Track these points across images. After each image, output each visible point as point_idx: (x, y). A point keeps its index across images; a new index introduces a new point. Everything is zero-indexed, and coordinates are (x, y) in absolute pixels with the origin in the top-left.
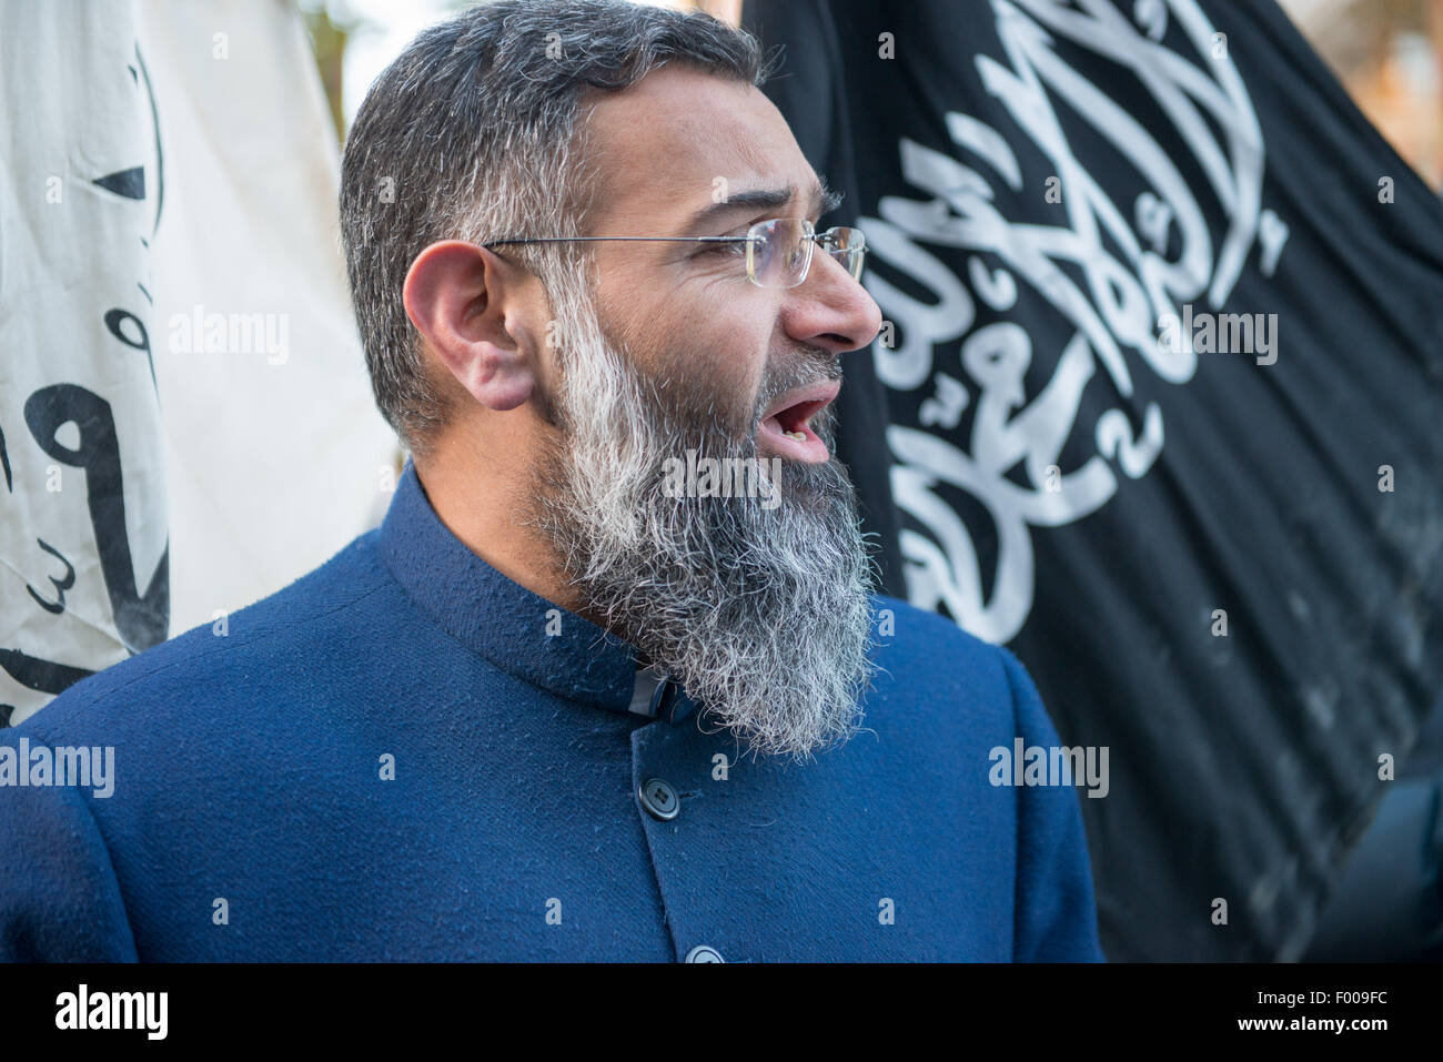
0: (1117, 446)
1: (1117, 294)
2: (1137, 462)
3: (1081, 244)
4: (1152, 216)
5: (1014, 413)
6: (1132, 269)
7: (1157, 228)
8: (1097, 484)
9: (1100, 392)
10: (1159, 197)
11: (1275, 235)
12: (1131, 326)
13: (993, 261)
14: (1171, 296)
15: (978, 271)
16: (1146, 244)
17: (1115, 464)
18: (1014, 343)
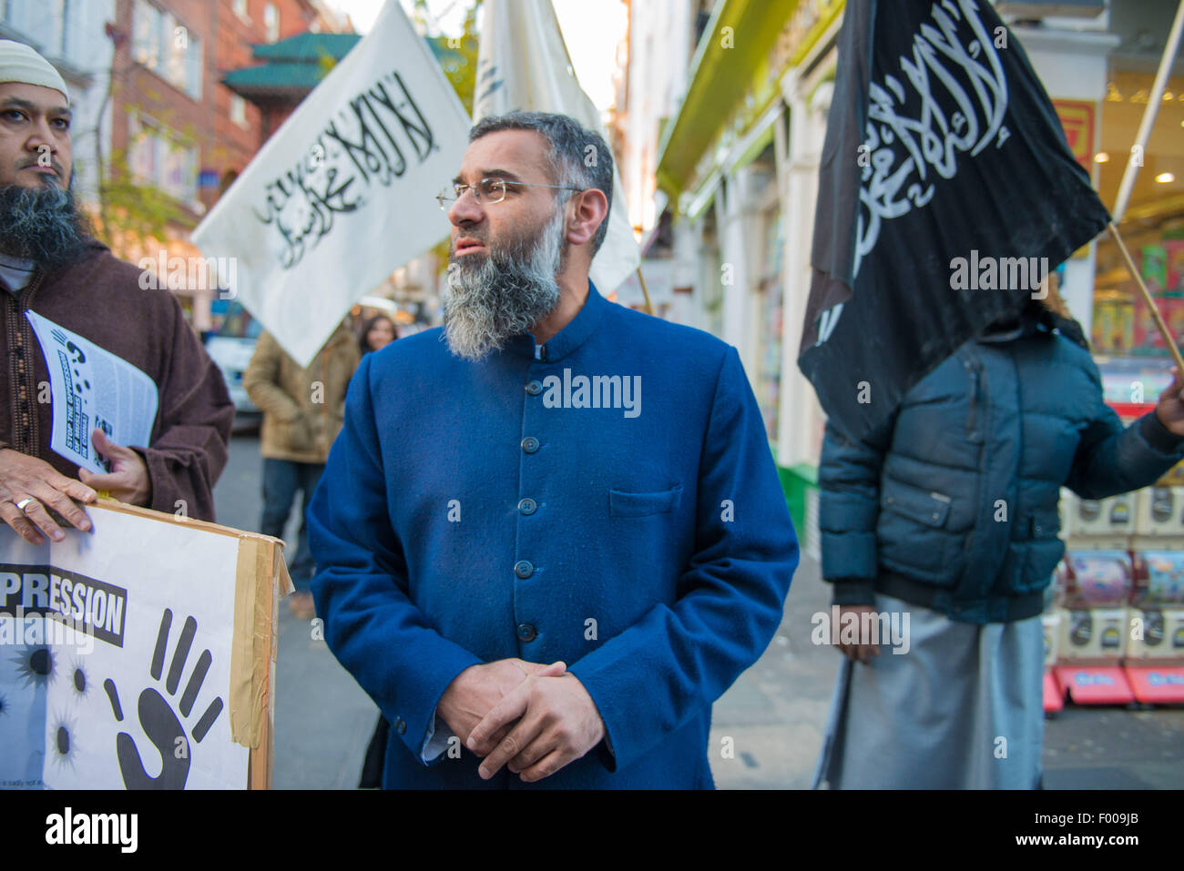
0: (915, 196)
1: (931, 145)
2: (920, 202)
3: (923, 127)
4: (957, 120)
5: (884, 179)
6: (942, 138)
7: (958, 125)
8: (904, 207)
9: (913, 177)
10: (963, 114)
11: (1004, 135)
12: (934, 157)
13: (889, 127)
14: (955, 148)
15: (883, 130)
16: (951, 129)
17: (912, 202)
18: (888, 156)
